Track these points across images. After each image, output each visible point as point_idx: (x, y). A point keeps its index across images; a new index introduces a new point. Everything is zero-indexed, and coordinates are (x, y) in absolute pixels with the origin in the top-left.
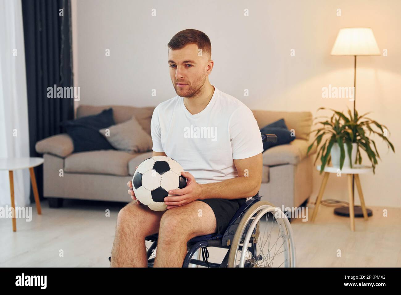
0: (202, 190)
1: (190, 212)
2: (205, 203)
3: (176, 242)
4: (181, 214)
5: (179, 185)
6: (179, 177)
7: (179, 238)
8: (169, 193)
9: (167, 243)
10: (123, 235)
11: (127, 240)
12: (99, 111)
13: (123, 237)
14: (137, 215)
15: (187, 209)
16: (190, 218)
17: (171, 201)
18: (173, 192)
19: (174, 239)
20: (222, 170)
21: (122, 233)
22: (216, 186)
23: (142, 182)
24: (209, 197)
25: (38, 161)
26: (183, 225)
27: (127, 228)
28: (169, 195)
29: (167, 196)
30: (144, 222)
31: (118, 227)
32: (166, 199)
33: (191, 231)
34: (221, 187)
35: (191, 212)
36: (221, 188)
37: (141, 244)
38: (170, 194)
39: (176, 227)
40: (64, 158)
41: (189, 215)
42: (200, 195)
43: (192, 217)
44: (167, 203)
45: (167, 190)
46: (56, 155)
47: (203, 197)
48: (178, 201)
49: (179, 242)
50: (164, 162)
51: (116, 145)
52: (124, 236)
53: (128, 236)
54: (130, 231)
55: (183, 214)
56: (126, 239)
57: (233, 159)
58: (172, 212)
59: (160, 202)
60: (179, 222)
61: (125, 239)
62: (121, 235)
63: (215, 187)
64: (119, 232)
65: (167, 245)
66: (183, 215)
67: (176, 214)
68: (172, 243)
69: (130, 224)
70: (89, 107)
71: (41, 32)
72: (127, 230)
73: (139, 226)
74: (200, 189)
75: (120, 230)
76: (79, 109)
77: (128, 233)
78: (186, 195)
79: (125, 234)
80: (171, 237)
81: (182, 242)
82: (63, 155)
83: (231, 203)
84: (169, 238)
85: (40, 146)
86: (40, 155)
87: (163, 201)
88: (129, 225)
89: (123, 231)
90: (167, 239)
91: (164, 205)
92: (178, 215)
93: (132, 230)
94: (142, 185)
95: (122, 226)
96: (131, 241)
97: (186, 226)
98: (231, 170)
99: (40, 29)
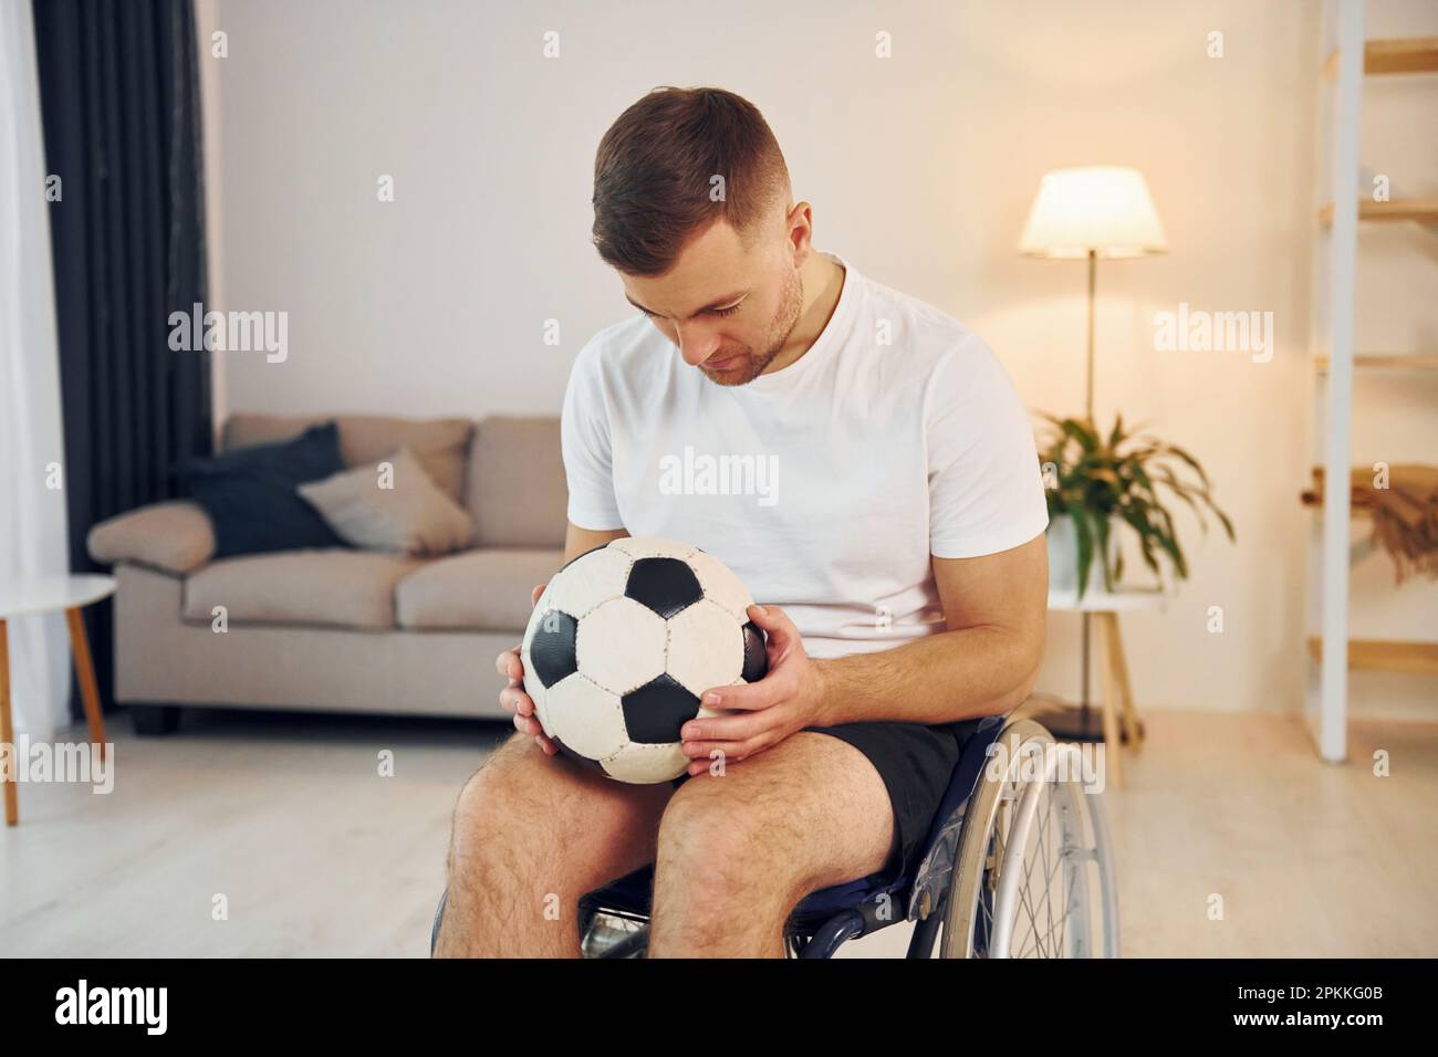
0: (829, 687)
1: (794, 786)
2: (846, 744)
3: (746, 929)
4: (760, 798)
5: (745, 663)
6: (743, 627)
7: (754, 912)
8: (706, 701)
9: (704, 938)
10: (486, 898)
11: (504, 923)
12: (293, 432)
13: (487, 910)
14: (548, 802)
15: (775, 772)
16: (797, 814)
17: (712, 737)
18: (723, 699)
19: (738, 917)
20: (881, 598)
21: (482, 891)
22: (880, 668)
23: (577, 654)
24: (851, 716)
25: (96, 588)
26: (770, 852)
27: (502, 867)
28: (702, 713)
29: (693, 716)
30: (578, 835)
31: (460, 862)
32: (688, 730)
33: (803, 874)
34: (898, 671)
35: (799, 786)
36: (899, 675)
37: (564, 936)
38: (709, 707)
39: (742, 859)
40: (182, 577)
41: (793, 803)
42: (818, 706)
43: (804, 812)
44: (692, 748)
45: (696, 689)
46: (155, 568)
47: (828, 716)
48: (742, 740)
49: (755, 931)
50: (670, 559)
51: (351, 533)
52: (491, 901)
53: (506, 905)
54: (519, 880)
55: (767, 797)
56: (497, 915)
57: (931, 556)
58: (713, 791)
59: (659, 746)
60: (756, 837)
61: (494, 918)
62: (478, 902)
63: (878, 672)
64: (467, 887)
65: (701, 947)
66: (767, 805)
67: (739, 800)
68: (727, 938)
69: (517, 849)
70: (259, 421)
71: (106, 183)
72: (502, 877)
73: (557, 854)
74: (821, 683)
75: (472, 879)
76: (229, 426)
77: (506, 891)
78: (774, 709)
79: (494, 896)
80: (719, 908)
81: (769, 932)
82: (180, 566)
83: (937, 736)
84: (712, 915)
85: (104, 539)
86: (104, 568)
87: (674, 737)
88: (512, 853)
89: (484, 880)
90: (702, 921)
91: (676, 757)
92: (747, 803)
93: (525, 875)
94: (576, 670)
95: (477, 858)
96: (521, 927)
97: (784, 855)
98: (918, 600)
99: (100, 172)
